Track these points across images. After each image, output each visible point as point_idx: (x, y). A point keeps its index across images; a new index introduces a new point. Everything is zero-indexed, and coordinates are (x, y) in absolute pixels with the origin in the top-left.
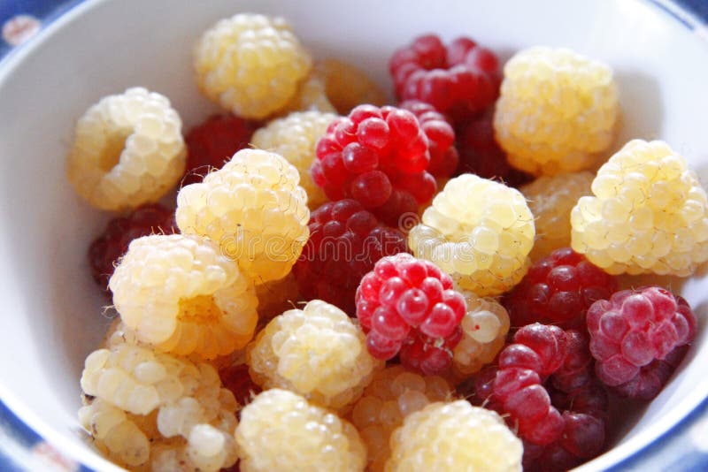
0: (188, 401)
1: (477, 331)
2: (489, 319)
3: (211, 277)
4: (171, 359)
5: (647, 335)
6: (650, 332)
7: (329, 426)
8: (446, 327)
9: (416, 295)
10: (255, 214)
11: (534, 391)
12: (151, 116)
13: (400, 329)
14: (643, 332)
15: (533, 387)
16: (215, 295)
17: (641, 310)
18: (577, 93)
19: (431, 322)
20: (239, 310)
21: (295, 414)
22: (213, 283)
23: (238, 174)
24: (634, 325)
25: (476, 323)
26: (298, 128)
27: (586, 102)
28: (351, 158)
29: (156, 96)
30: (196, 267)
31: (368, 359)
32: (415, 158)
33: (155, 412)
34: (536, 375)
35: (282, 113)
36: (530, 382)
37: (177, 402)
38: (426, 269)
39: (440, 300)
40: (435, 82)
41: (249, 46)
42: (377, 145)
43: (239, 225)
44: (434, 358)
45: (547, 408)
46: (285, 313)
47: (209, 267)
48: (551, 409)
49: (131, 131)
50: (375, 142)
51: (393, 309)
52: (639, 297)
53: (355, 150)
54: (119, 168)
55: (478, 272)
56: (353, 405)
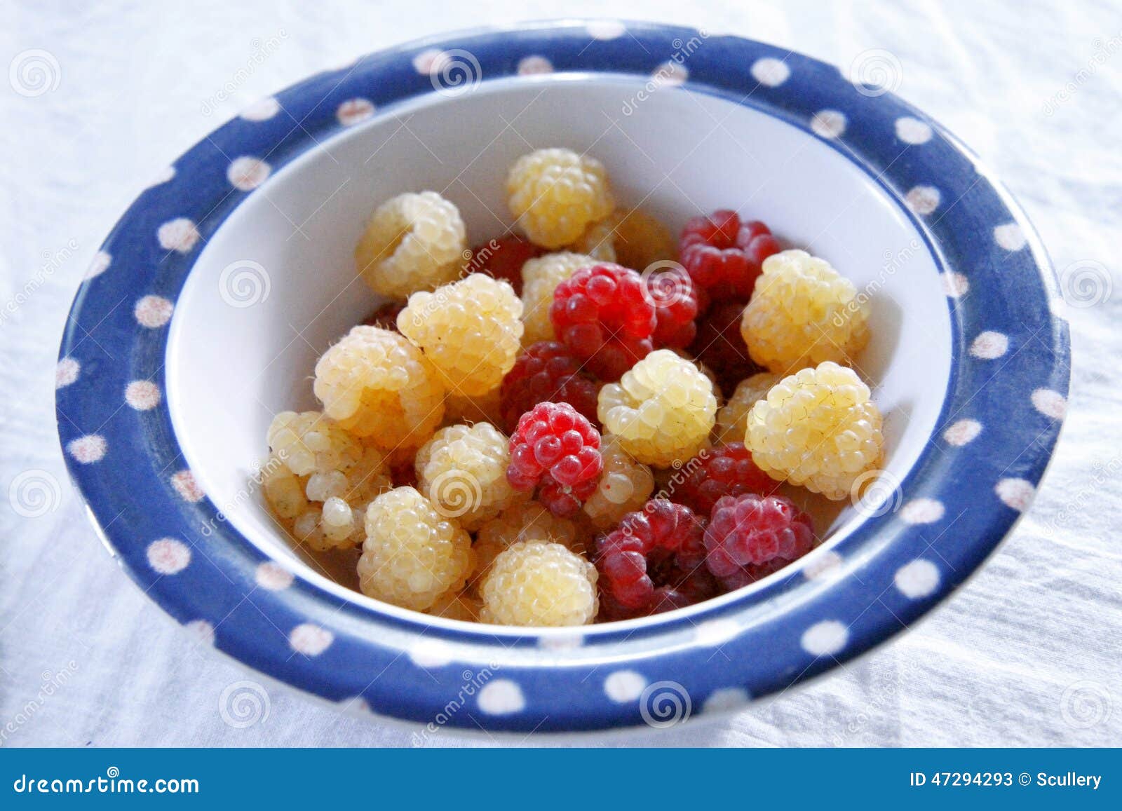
0: (337, 475)
1: (608, 490)
2: (623, 483)
3: (395, 376)
4: (343, 437)
5: (746, 538)
6: (750, 536)
7: (439, 531)
8: (571, 476)
9: (553, 441)
10: (458, 332)
11: (634, 558)
12: (433, 222)
13: (533, 467)
14: (744, 534)
15: (635, 554)
16: (399, 392)
17: (752, 515)
18: (810, 304)
19: (559, 469)
20: (418, 411)
21: (413, 512)
22: (396, 382)
23: (459, 295)
24: (739, 525)
25: (608, 483)
26: (561, 268)
27: (818, 314)
28: (573, 306)
29: (448, 204)
30: (384, 364)
31: (505, 486)
32: (637, 323)
33: (308, 476)
34: (642, 544)
35: (560, 249)
36: (634, 547)
37: (327, 474)
38: (574, 422)
39: (575, 453)
40: (705, 257)
41: (550, 179)
42: (598, 302)
43: (439, 339)
44: (561, 502)
45: (639, 575)
46: (455, 426)
47: (396, 367)
48: (645, 578)
49: (411, 229)
50: (597, 298)
51: (531, 449)
52: (756, 503)
53: (579, 300)
54: (392, 260)
55: (639, 440)
56: (481, 522)
